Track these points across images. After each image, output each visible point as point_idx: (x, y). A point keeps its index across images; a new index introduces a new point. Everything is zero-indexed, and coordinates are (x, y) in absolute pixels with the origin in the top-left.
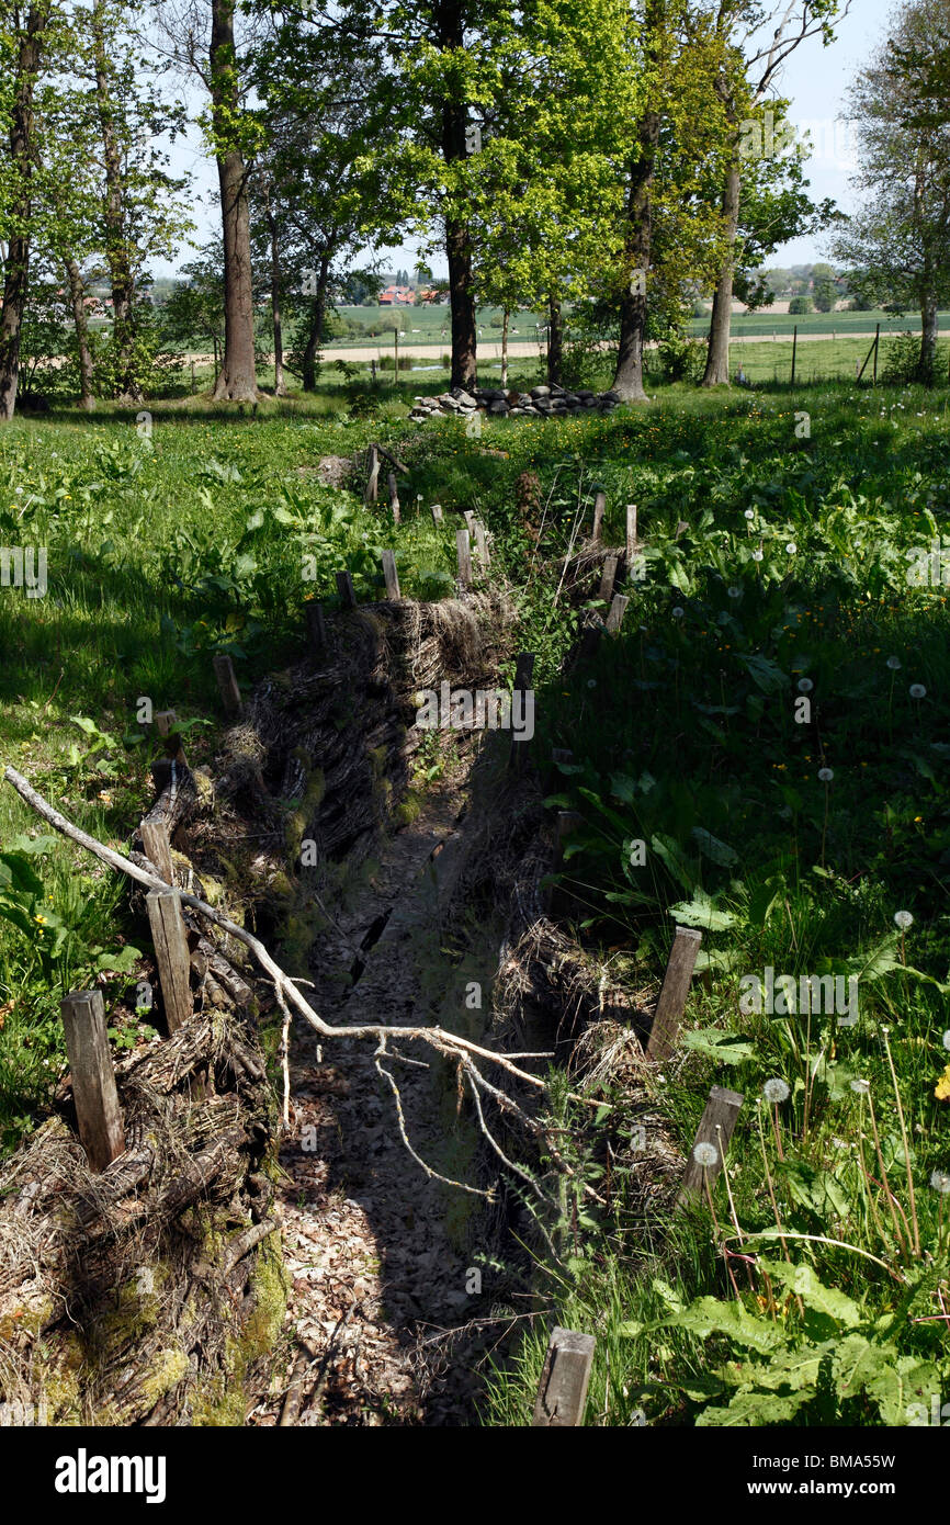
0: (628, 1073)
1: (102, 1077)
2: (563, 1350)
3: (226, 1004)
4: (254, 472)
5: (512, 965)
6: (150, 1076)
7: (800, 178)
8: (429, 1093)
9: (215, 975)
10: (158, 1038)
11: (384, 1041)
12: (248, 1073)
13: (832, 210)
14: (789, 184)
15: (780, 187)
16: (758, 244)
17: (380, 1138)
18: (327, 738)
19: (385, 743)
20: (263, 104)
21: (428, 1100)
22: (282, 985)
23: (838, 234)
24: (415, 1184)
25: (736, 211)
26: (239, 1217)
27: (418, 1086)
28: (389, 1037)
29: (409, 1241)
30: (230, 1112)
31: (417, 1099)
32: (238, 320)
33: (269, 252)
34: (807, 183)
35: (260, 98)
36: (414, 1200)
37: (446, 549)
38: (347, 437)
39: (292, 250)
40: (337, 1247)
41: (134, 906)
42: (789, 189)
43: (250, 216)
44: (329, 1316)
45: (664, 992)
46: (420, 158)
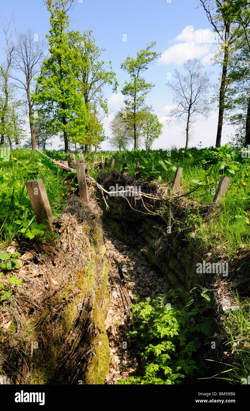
25: (97, 137)
45: (176, 179)
46: (61, 124)
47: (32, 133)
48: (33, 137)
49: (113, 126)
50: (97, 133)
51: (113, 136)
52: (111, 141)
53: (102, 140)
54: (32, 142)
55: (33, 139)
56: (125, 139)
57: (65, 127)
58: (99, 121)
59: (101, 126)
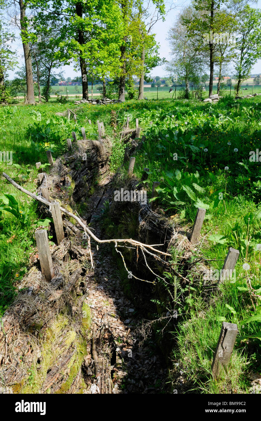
0: (187, 248)
1: (48, 255)
2: (229, 329)
3: (73, 235)
4: (44, 113)
5: (143, 223)
6: (57, 255)
7: (157, 52)
8: (111, 259)
9: (69, 227)
10: (55, 245)
11: (116, 243)
12: (80, 254)
13: (165, 60)
14: (155, 54)
15: (153, 55)
16: (148, 68)
17: (102, 271)
18: (74, 172)
19: (85, 175)
20: (35, 31)
21: (112, 261)
22: (86, 230)
23: (167, 65)
24: (113, 282)
25: (144, 59)
26: (79, 293)
27: (108, 257)
28: (118, 242)
29: (115, 296)
30: (76, 265)
31: (109, 260)
32: (30, 86)
33: (36, 69)
34: (159, 54)
35: (35, 29)
36: (114, 286)
37: (94, 129)
38: (61, 108)
39: (42, 69)
40: (96, 299)
41: (41, 210)
42: (155, 55)
43: (31, 60)
44: (98, 317)
45: (196, 226)
46: (75, 43)
47: (27, 57)
48: (28, 64)
49: (175, 37)
50: (144, 52)
51: (174, 56)
52: (170, 67)
53: (154, 66)
54: (27, 74)
55: (28, 69)
56: (197, 62)
57: (82, 49)
58: (147, 29)
59: (152, 38)
